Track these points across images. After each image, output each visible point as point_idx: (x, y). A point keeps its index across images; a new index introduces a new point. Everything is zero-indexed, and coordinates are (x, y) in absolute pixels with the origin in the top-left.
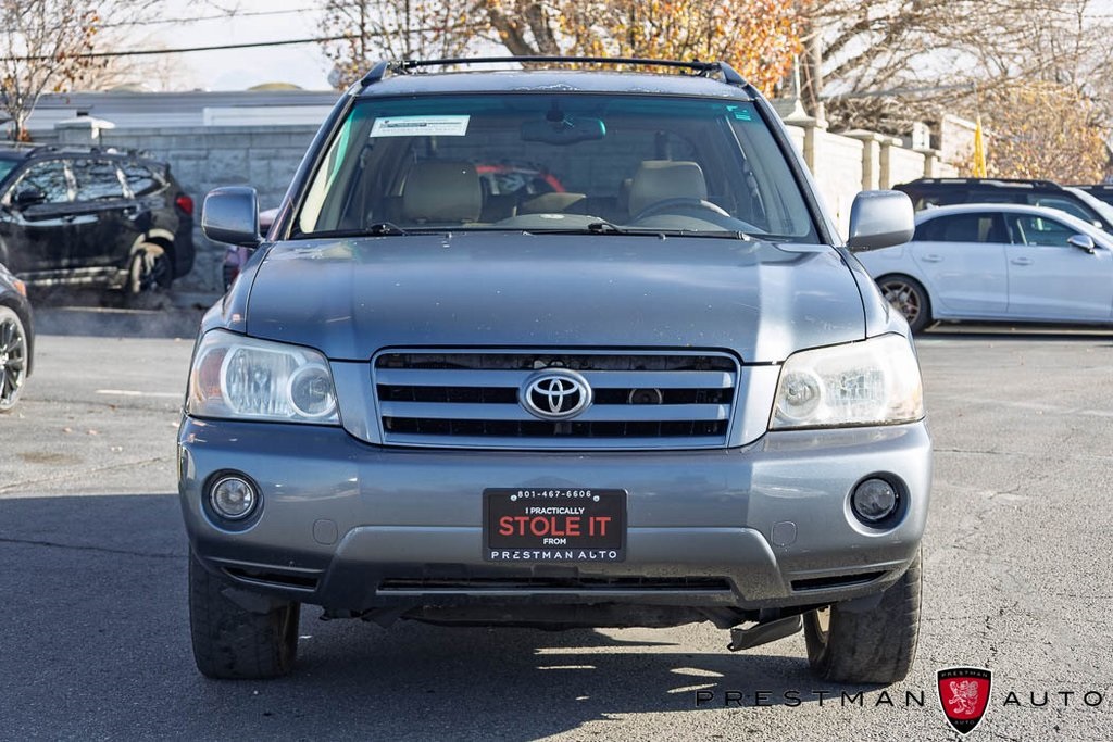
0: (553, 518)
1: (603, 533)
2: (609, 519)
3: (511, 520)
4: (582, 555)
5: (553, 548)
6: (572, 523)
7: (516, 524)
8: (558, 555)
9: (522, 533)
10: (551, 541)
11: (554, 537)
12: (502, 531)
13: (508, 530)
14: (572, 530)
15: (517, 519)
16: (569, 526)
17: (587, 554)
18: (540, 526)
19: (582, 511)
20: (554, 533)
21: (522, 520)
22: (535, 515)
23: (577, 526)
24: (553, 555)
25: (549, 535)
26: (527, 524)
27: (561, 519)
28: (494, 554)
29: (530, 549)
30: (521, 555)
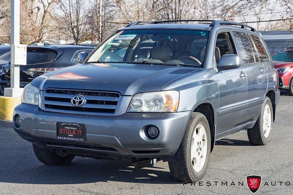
0: (70, 130)
1: (80, 134)
2: (82, 131)
3: (62, 129)
4: (76, 139)
5: (70, 137)
6: (74, 131)
7: (63, 131)
8: (71, 139)
9: (64, 133)
10: (70, 135)
11: (71, 134)
12: (60, 132)
13: (61, 132)
14: (74, 133)
15: (63, 129)
16: (73, 132)
17: (77, 139)
18: (68, 132)
19: (76, 129)
20: (70, 133)
21: (64, 130)
22: (67, 129)
23: (75, 132)
24: (70, 139)
25: (69, 134)
26: (65, 131)
27: (72, 130)
28: (58, 137)
29: (66, 137)
30: (63, 138)
